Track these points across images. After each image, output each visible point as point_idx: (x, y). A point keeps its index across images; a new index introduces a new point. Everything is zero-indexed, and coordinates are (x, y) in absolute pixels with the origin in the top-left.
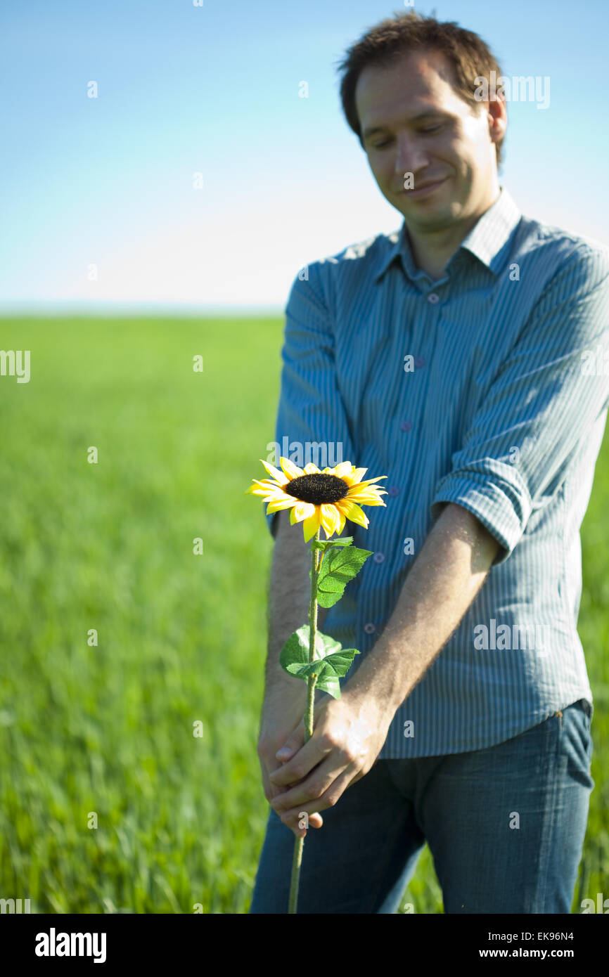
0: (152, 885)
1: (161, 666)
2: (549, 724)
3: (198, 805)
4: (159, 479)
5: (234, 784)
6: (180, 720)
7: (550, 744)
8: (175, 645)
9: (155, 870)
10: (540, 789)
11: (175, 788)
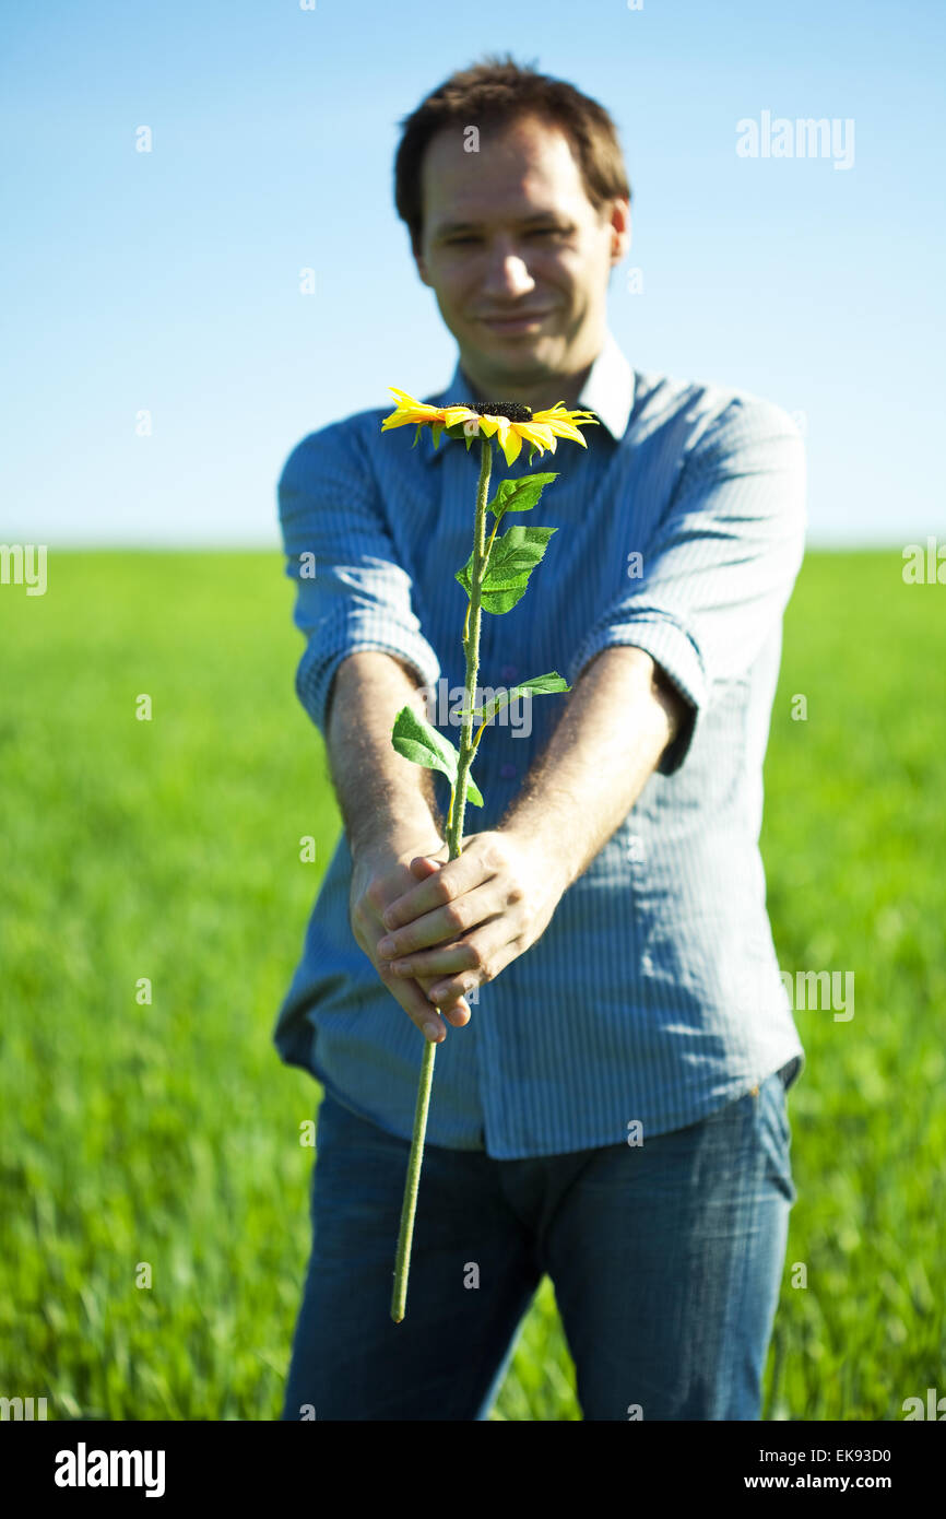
0: (133, 1378)
1: (136, 1066)
2: (742, 1107)
3: (199, 1267)
4: (131, 791)
5: (250, 1238)
6: (167, 1146)
7: (743, 1136)
8: (157, 1035)
9: (136, 1356)
10: (729, 1202)
11: (162, 1241)
